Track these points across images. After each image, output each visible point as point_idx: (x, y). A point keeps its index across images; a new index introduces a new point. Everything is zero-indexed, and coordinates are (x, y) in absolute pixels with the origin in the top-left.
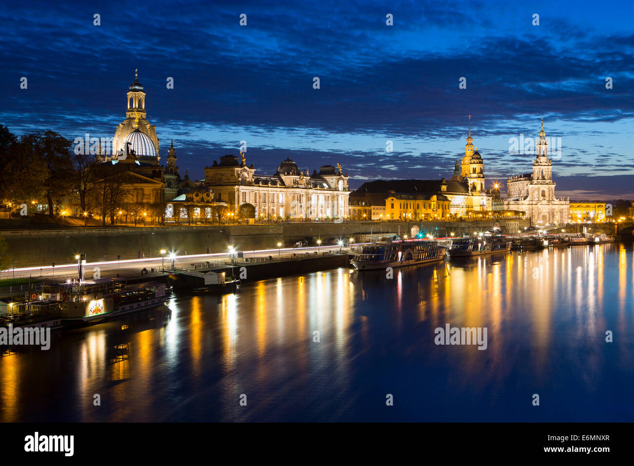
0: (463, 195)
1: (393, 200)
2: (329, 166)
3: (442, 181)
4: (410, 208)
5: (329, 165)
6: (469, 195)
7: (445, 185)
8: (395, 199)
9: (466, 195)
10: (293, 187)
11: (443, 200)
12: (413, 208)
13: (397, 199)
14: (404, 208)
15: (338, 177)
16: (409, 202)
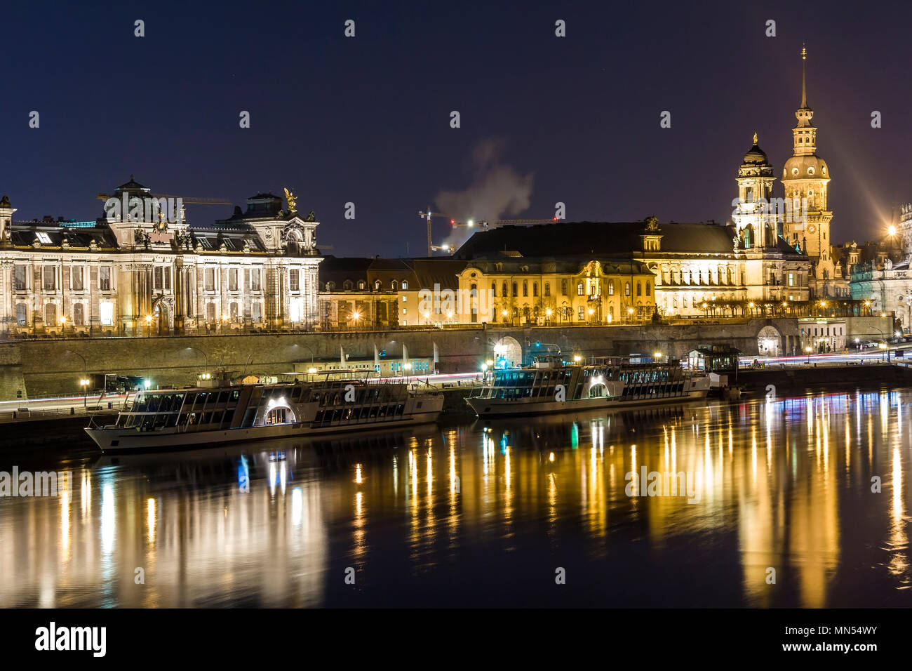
0: (715, 258)
1: (473, 275)
2: (270, 196)
3: (645, 224)
4: (525, 295)
5: (267, 193)
6: (734, 258)
7: (656, 233)
8: (478, 272)
9: (725, 258)
10: (133, 251)
11: (632, 273)
12: (535, 295)
13: (484, 272)
14: (505, 295)
15: (285, 223)
16: (520, 280)
